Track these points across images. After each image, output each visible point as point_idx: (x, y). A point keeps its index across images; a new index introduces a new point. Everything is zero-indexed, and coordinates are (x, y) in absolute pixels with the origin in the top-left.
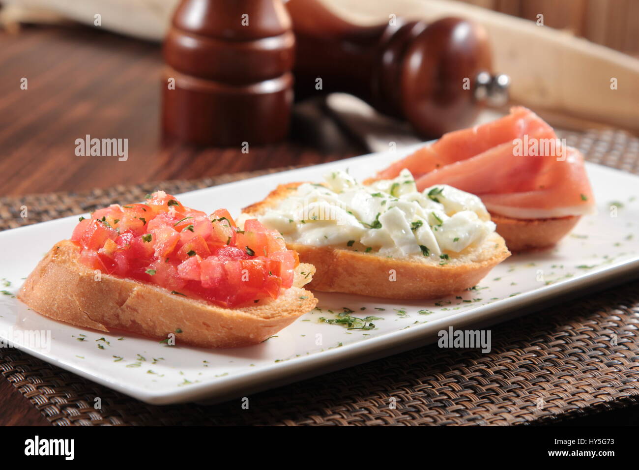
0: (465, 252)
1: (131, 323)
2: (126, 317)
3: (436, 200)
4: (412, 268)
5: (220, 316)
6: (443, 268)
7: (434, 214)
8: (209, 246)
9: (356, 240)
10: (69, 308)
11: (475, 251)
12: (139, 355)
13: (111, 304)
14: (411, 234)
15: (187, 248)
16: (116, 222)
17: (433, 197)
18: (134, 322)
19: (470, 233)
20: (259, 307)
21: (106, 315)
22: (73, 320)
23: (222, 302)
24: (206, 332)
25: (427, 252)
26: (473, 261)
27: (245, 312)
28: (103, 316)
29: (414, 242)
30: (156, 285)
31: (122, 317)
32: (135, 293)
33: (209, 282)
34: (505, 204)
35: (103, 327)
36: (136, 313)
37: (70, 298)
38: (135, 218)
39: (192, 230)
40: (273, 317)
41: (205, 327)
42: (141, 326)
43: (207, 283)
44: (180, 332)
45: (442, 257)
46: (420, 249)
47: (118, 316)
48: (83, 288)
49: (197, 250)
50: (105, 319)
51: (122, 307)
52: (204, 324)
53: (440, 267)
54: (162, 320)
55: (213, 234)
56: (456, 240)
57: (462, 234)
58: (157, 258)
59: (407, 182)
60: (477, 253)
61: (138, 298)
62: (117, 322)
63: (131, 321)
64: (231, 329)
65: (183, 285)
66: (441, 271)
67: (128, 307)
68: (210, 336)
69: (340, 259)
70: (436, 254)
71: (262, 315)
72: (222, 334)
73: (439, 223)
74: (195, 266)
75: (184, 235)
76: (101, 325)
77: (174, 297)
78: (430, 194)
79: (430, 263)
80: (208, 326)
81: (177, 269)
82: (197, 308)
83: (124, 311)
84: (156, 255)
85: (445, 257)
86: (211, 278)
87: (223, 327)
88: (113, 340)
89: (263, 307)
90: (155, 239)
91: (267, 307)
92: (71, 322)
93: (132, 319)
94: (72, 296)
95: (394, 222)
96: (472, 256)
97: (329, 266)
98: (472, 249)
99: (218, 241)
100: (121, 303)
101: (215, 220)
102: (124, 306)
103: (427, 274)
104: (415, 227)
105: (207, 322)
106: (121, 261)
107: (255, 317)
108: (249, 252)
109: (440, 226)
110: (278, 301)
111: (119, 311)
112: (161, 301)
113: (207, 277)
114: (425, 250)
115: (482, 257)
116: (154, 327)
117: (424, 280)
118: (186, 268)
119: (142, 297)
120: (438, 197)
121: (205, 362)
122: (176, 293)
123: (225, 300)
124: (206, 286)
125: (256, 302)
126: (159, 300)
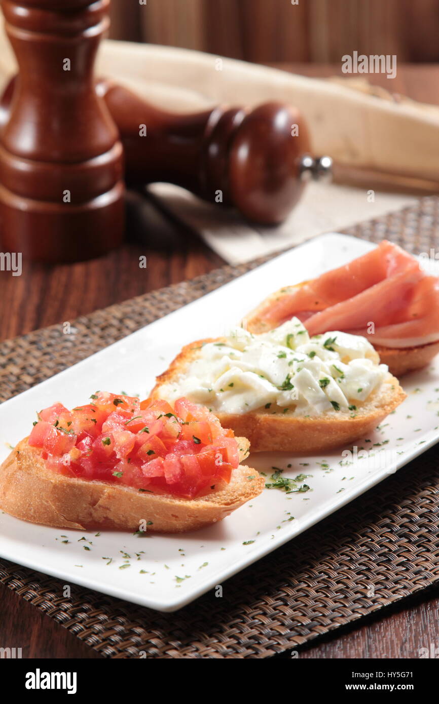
0: (369, 399)
1: (103, 519)
2: (98, 515)
3: (331, 349)
4: (328, 424)
5: (187, 509)
6: (355, 420)
7: (335, 367)
8: (165, 443)
9: (272, 402)
10: (46, 512)
11: (376, 397)
12: (122, 552)
13: (84, 506)
14: (322, 393)
15: (145, 448)
16: (69, 424)
17: (328, 346)
18: (106, 518)
19: (371, 382)
20: (217, 494)
21: (81, 515)
22: (50, 522)
23: (187, 495)
24: (175, 522)
25: (338, 407)
26: (376, 407)
27: (206, 500)
28: (78, 516)
29: (325, 399)
30: (122, 483)
31: (95, 515)
32: (106, 494)
33: (173, 479)
34: (386, 337)
35: (80, 525)
36: (108, 511)
37: (46, 503)
38: (87, 419)
39: (147, 432)
40: (233, 503)
41: (174, 518)
42: (114, 522)
43: (171, 480)
44: (152, 524)
45: (351, 409)
46: (331, 406)
47: (91, 514)
48: (58, 494)
49: (155, 449)
50: (80, 518)
51: (95, 507)
52: (173, 515)
53: (352, 420)
54: (134, 515)
55: (164, 431)
56: (360, 390)
57: (364, 385)
58: (119, 460)
59: (300, 333)
60: (378, 399)
61: (109, 499)
62: (90, 520)
63: (104, 517)
64: (197, 517)
65: (148, 483)
66: (353, 423)
67: (100, 506)
68: (178, 524)
69: (262, 423)
70: (344, 406)
71: (223, 502)
72: (189, 521)
73: (341, 375)
74: (159, 467)
75: (141, 435)
76: (77, 524)
77: (143, 495)
78: (326, 344)
79: (342, 417)
80: (176, 517)
81: (141, 470)
82: (166, 504)
83: (97, 510)
84: (118, 457)
85: (353, 408)
86: (174, 476)
87: (190, 516)
88: (90, 536)
89: (220, 493)
90: (114, 441)
91: (224, 492)
92: (49, 523)
93: (105, 516)
94: (47, 502)
95: (305, 383)
96: (374, 403)
97: (253, 430)
98: (374, 396)
99: (170, 437)
100: (94, 503)
101: (161, 416)
102: (96, 506)
103: (342, 427)
104: (323, 385)
105: (176, 514)
106: (87, 466)
107: (217, 505)
108: (196, 440)
109: (342, 378)
110: (231, 484)
111: (92, 511)
112: (132, 500)
113: (171, 475)
114: (336, 405)
115: (383, 403)
116: (126, 521)
117: (339, 432)
118: (150, 468)
119: (114, 497)
120: (333, 346)
121: (180, 550)
122: (143, 491)
123: (188, 494)
124: (170, 483)
125: (213, 487)
126: (129, 499)
